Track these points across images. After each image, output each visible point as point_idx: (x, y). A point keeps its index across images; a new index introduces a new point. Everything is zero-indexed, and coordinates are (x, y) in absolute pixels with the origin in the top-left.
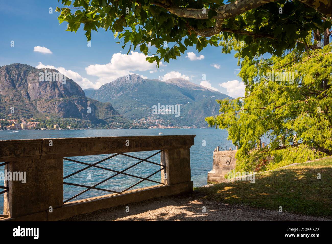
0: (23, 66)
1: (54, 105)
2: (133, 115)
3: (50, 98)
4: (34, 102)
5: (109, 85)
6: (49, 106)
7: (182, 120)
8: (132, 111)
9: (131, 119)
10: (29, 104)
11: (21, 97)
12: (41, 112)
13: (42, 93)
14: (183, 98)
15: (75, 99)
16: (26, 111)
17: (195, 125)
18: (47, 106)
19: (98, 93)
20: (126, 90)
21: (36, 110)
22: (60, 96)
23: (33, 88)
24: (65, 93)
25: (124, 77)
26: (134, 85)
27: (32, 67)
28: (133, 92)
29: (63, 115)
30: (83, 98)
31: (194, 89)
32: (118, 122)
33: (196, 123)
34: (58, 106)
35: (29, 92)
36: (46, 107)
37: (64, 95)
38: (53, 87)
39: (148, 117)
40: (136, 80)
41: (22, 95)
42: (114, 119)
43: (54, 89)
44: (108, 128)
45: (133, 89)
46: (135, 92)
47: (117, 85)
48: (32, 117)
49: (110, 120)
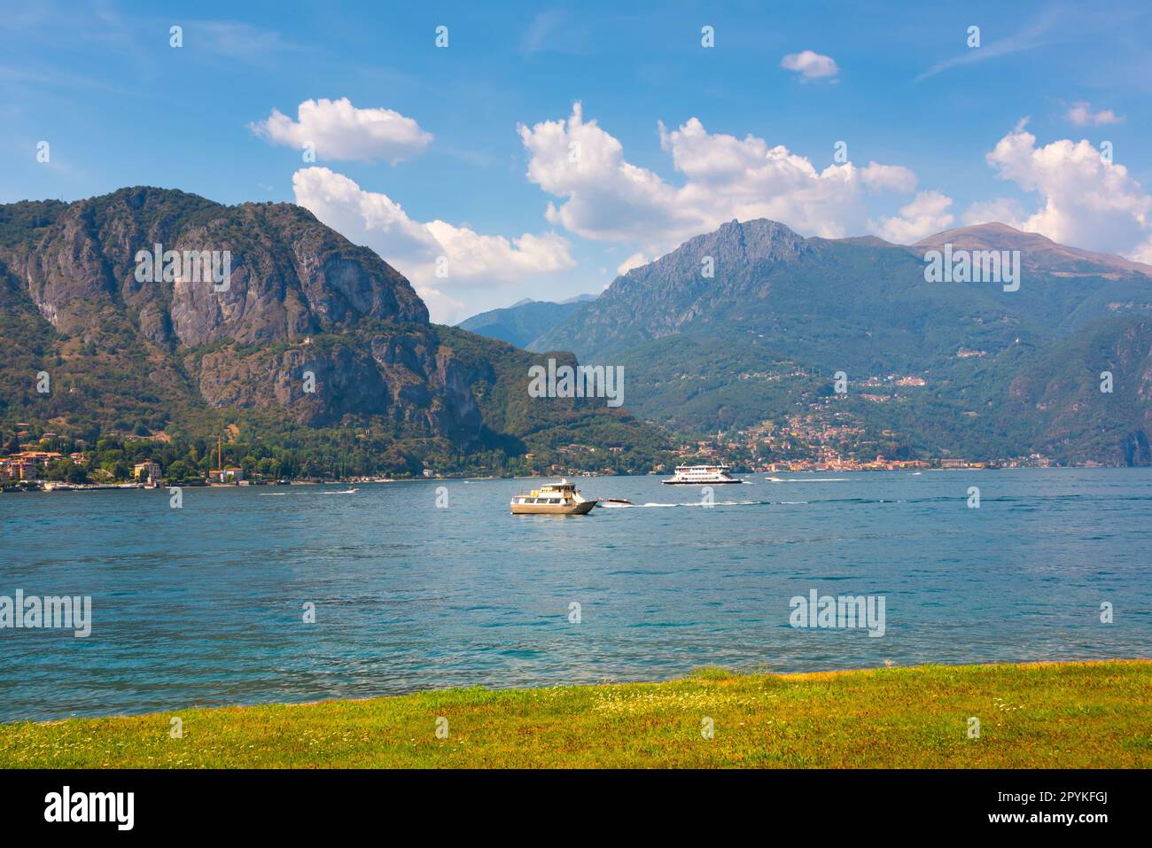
0: (161, 198)
1: (272, 372)
2: (720, 406)
3: (261, 340)
4: (191, 357)
5: (647, 276)
6: (251, 377)
7: (972, 426)
8: (721, 390)
9: (708, 430)
10: (163, 368)
11: (133, 338)
12: (213, 404)
13: (228, 317)
14: (996, 318)
15: (377, 341)
16: (144, 400)
17: (1041, 453)
18: (243, 376)
19: (597, 313)
20: (717, 294)
21: (192, 393)
22: (306, 325)
23: (192, 292)
24: (330, 312)
25: (711, 234)
26: (755, 268)
27: (201, 200)
28: (750, 300)
29: (310, 415)
30: (418, 334)
31: (1065, 274)
32: (599, 445)
33: (1048, 442)
34: (289, 372)
35: (174, 312)
36: (237, 378)
37: (325, 321)
38: (276, 286)
39: (792, 415)
40: (769, 243)
41: (143, 328)
42: (576, 432)
43: (282, 298)
44: (531, 474)
45: (749, 289)
46: (759, 300)
47: (681, 273)
48: (162, 429)
49: (555, 435)
